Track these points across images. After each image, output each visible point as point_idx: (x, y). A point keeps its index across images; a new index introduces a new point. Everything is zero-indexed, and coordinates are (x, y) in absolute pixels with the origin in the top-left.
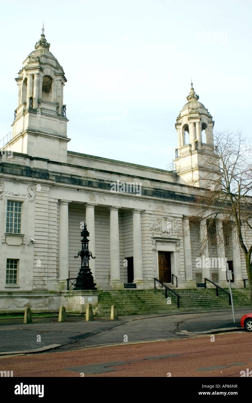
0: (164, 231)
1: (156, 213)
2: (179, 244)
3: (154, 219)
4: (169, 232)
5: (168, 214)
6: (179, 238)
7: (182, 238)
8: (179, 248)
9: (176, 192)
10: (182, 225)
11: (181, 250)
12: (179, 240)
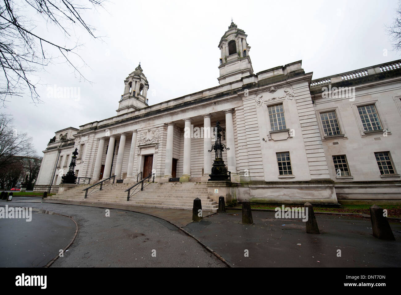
0: (147, 140)
1: (143, 129)
2: (158, 147)
3: (142, 133)
4: (151, 140)
5: (152, 126)
6: (159, 142)
7: (162, 141)
8: (157, 150)
9: (162, 109)
10: (163, 132)
11: (159, 152)
12: (157, 144)
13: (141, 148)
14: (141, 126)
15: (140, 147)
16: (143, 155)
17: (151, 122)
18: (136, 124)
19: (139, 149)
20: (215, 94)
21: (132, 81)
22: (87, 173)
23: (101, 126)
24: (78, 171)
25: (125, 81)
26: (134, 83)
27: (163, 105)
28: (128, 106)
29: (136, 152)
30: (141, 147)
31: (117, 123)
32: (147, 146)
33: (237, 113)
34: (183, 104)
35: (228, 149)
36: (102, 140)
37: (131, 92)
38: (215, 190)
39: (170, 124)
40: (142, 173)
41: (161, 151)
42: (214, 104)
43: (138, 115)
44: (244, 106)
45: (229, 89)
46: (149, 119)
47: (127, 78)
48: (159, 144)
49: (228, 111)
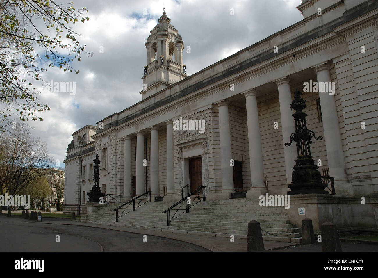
0: (189, 134)
2: (206, 144)
4: (194, 133)
5: (193, 111)
6: (207, 136)
7: (211, 134)
8: (206, 149)
9: (205, 79)
10: (211, 118)
11: (209, 151)
12: (204, 139)
13: (181, 149)
14: (177, 112)
15: (180, 146)
16: (185, 159)
17: (191, 104)
18: (170, 111)
19: (179, 150)
20: (293, 39)
21: (156, 41)
22: (116, 188)
23: (123, 119)
24: (104, 185)
25: (146, 44)
26: (159, 45)
27: (206, 73)
28: (156, 83)
29: (175, 155)
30: (182, 147)
31: (143, 112)
32: (190, 144)
33: (339, 69)
34: (238, 66)
35: (319, 137)
36: (127, 140)
37: (157, 60)
38: (300, 209)
39: (220, 103)
40: (188, 187)
41: (212, 151)
42: (292, 57)
43: (170, 96)
44: (351, 53)
45: (318, 26)
46: (188, 100)
47: (148, 39)
48: (208, 138)
49: (321, 67)
